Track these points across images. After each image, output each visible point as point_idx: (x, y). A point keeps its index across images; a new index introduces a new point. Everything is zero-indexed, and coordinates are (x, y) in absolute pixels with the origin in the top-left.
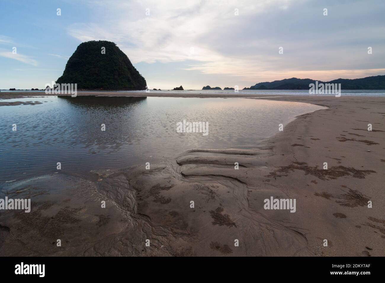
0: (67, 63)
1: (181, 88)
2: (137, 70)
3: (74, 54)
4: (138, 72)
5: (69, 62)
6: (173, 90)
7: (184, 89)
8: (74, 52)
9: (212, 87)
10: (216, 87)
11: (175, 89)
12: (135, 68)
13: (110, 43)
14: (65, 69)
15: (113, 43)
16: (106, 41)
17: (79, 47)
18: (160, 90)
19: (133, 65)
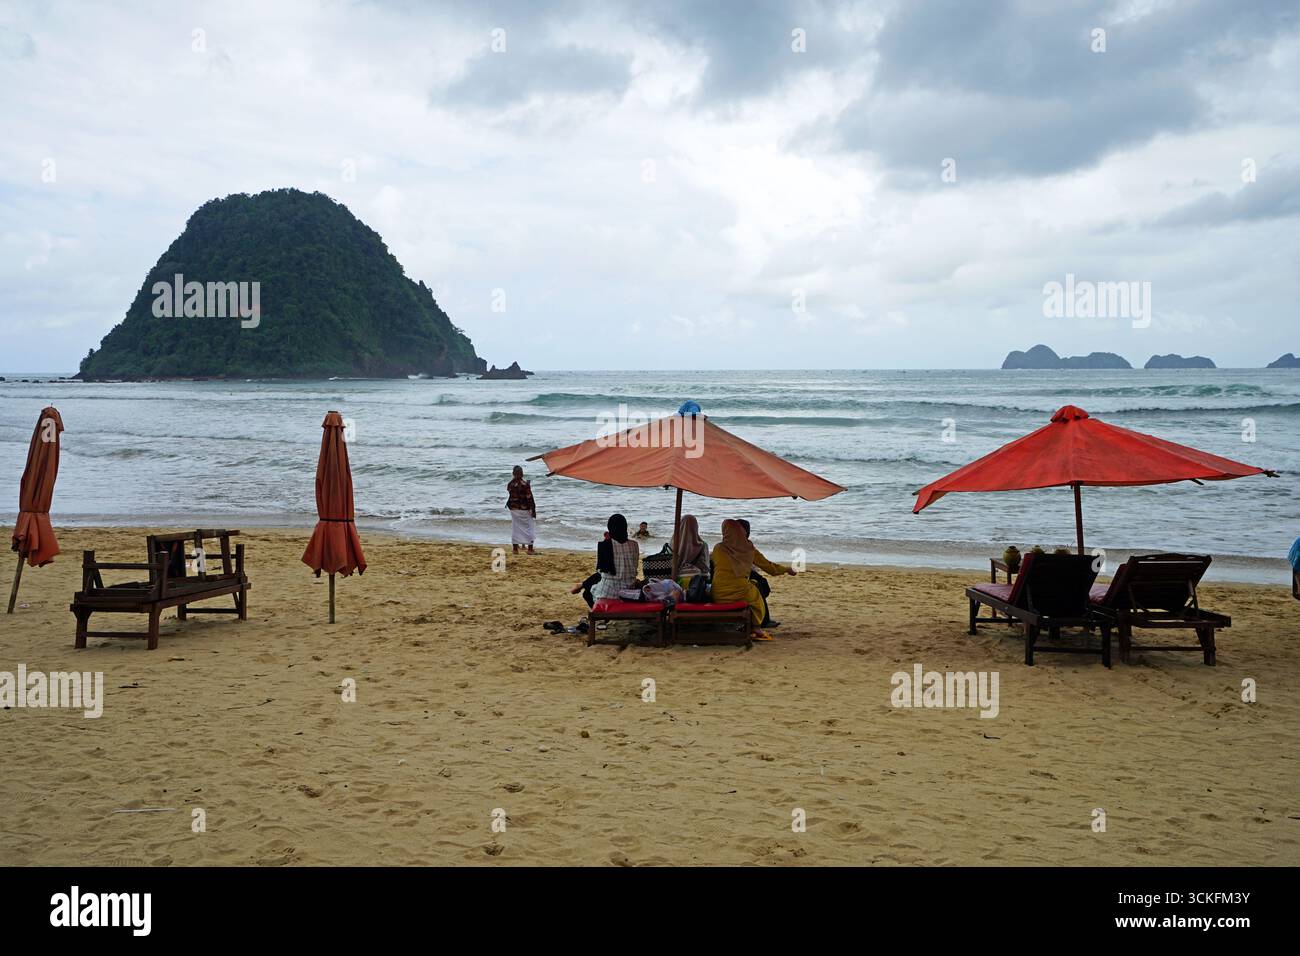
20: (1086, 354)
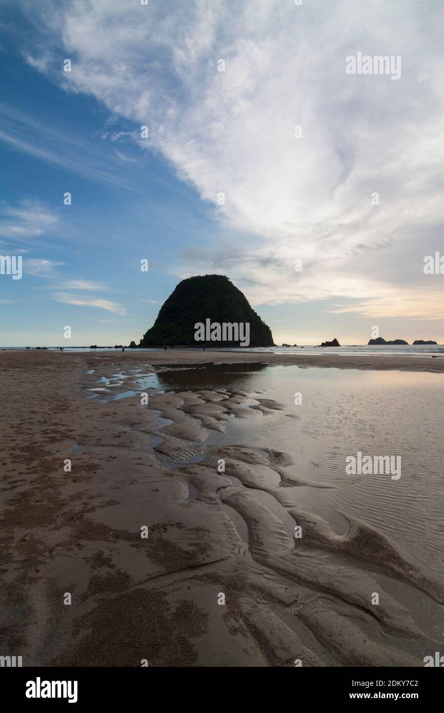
0: (161, 309)
1: (335, 343)
2: (258, 315)
3: (171, 296)
4: (259, 318)
5: (163, 307)
6: (320, 346)
7: (340, 344)
8: (171, 293)
9: (387, 340)
10: (396, 340)
11: (324, 345)
12: (255, 311)
13: (221, 276)
14: (157, 317)
15: (224, 276)
16: (215, 275)
17: (178, 287)
18: (295, 346)
19: (253, 307)
20: (394, 340)
